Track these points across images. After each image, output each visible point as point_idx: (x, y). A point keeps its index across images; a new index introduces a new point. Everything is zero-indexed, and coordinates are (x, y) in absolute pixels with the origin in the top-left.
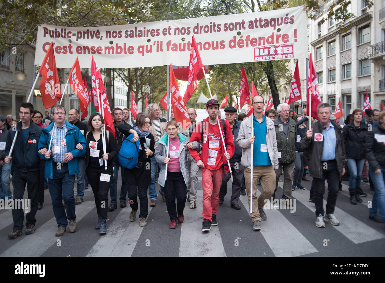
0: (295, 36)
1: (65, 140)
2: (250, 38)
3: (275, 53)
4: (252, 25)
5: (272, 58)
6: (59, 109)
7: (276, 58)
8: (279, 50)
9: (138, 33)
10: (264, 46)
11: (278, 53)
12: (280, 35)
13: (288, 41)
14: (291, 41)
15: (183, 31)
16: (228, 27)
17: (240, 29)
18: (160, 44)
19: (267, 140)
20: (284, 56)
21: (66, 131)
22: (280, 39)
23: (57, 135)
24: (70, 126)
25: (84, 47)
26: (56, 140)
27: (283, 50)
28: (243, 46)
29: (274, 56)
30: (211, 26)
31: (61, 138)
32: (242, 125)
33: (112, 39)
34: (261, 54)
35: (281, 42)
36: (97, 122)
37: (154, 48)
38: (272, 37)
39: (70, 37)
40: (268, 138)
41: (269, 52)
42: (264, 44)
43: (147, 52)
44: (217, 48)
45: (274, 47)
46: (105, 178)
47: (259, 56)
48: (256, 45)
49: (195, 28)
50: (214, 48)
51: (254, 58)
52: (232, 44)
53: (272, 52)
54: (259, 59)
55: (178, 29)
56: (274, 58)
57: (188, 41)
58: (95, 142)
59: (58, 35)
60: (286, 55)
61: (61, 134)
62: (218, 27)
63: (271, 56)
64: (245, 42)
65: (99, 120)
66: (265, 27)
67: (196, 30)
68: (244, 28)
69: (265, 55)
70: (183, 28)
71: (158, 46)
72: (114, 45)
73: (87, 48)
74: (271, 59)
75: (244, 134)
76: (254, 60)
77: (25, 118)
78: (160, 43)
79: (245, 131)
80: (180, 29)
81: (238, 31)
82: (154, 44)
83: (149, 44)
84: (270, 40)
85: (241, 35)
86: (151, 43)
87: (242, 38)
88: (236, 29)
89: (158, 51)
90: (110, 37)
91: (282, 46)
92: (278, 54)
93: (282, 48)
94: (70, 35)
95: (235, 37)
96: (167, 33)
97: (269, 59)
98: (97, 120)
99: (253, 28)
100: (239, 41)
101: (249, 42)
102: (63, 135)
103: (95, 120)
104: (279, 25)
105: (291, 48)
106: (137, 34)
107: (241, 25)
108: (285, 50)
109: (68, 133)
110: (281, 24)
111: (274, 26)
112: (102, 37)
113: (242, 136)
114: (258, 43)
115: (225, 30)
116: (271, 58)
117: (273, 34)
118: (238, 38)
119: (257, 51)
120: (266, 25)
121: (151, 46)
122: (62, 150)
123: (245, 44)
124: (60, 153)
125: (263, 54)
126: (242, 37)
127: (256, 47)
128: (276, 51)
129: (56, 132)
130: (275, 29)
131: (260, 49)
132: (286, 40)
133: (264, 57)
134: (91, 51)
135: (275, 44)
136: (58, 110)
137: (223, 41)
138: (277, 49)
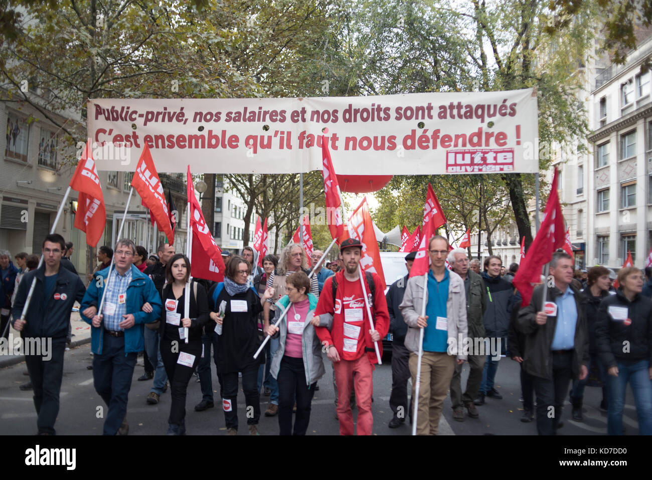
0: (518, 136)
1: (125, 295)
2: (441, 135)
3: (482, 162)
4: (444, 112)
5: (477, 170)
6: (124, 246)
7: (484, 169)
8: (490, 158)
9: (248, 115)
10: (464, 148)
11: (488, 162)
12: (493, 133)
13: (505, 144)
14: (511, 142)
15: (326, 116)
16: (403, 114)
17: (423, 118)
18: (285, 136)
19: (448, 310)
20: (498, 167)
21: (130, 281)
22: (492, 140)
23: (115, 286)
24: (137, 274)
25: (156, 136)
26: (111, 293)
27: (495, 158)
28: (427, 147)
29: (481, 168)
30: (373, 109)
31: (121, 291)
32: (410, 283)
33: (203, 123)
34: (458, 163)
35: (493, 145)
36: (180, 269)
37: (276, 141)
38: (479, 134)
39: (135, 119)
40: (450, 307)
41: (472, 159)
42: (464, 145)
43: (263, 146)
44: (382, 147)
45: (482, 152)
46: (186, 360)
47: (456, 165)
48: (450, 146)
49: (345, 112)
50: (376, 148)
51: (447, 169)
52: (409, 142)
53: (478, 159)
54: (454, 170)
55: (318, 112)
56: (480, 170)
57: (333, 134)
58: (174, 301)
59: (115, 116)
60: (502, 167)
61: (122, 285)
62: (385, 113)
63: (476, 167)
64: (431, 141)
65: (183, 266)
66: (466, 118)
67: (347, 116)
68: (430, 117)
69: (465, 165)
70: (327, 112)
71: (282, 139)
72: (205, 133)
73: (162, 137)
74: (476, 172)
75: (411, 298)
76: (447, 172)
77: (54, 258)
78: (286, 133)
79: (414, 293)
80: (321, 113)
81: (420, 120)
82: (276, 135)
83: (266, 134)
84: (475, 140)
85: (424, 128)
86: (271, 132)
87: (427, 134)
88: (417, 118)
89: (281, 147)
90: (200, 121)
91: (495, 152)
92: (487, 164)
93: (494, 155)
94: (134, 116)
95: (414, 132)
96: (300, 118)
97: (473, 171)
98: (180, 266)
99: (445, 117)
100: (421, 137)
101: (439, 141)
102: (123, 286)
103: (177, 266)
104: (490, 116)
105: (509, 155)
106: (247, 117)
107: (426, 112)
108: (501, 158)
109: (133, 284)
110: (494, 115)
111: (482, 117)
112: (186, 120)
113: (408, 301)
114: (452, 144)
115: (398, 119)
116: (475, 170)
117: (480, 129)
118: (419, 132)
119: (451, 156)
120: (468, 114)
121: (270, 138)
122: (117, 310)
123: (431, 144)
124: (115, 314)
125: (463, 162)
126: (425, 131)
127: (449, 149)
128: (484, 159)
129: (114, 280)
130: (483, 121)
131: (456, 153)
132: (502, 141)
133: (463, 168)
134: (167, 143)
135: (484, 147)
136: (122, 247)
137: (394, 137)
138: (486, 155)
